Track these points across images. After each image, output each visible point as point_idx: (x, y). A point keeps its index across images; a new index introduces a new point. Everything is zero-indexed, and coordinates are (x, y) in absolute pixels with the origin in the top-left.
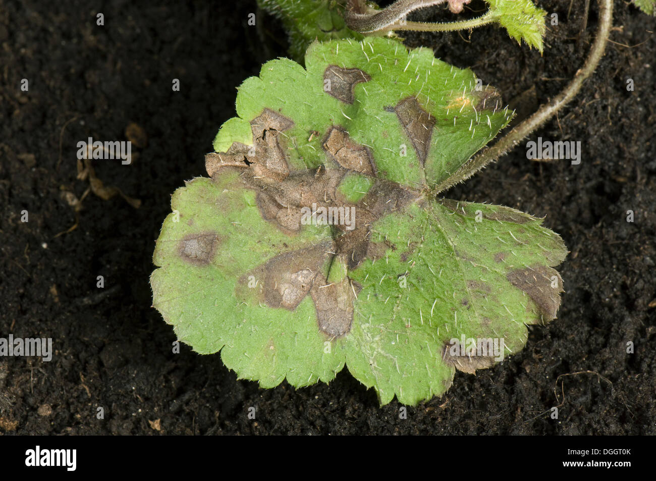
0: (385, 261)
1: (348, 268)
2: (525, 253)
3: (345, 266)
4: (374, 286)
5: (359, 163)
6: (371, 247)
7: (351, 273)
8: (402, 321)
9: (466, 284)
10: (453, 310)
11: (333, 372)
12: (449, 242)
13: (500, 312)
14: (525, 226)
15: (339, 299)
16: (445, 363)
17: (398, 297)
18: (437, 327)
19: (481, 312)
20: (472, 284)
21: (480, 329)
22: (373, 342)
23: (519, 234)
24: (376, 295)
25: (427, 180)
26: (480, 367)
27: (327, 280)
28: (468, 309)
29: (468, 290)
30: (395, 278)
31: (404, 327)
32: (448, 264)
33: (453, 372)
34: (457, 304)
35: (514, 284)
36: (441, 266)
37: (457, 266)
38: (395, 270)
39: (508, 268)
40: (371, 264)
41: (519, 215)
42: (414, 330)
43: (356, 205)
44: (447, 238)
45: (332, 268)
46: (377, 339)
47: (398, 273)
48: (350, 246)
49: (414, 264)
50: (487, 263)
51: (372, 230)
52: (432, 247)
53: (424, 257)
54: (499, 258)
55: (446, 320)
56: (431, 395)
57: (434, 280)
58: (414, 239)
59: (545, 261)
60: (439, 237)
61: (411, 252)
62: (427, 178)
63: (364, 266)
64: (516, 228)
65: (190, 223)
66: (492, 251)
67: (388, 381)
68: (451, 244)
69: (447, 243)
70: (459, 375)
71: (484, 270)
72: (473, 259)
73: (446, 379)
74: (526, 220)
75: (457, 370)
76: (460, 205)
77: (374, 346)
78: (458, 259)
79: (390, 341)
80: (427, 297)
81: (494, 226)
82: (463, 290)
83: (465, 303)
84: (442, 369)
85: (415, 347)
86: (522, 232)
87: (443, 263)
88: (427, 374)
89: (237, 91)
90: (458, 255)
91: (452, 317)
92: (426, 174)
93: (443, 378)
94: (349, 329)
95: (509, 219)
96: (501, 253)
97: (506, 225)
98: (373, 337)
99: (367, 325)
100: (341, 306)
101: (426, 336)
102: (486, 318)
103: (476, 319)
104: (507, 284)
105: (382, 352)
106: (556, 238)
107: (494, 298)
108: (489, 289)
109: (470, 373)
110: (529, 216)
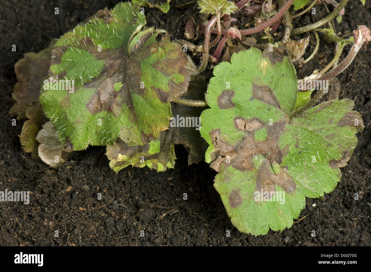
0: (291, 153)
1: (279, 164)
2: (339, 113)
3: (277, 164)
4: (291, 163)
5: (256, 125)
6: (282, 151)
7: (281, 165)
8: (309, 166)
9: (325, 139)
10: (326, 150)
11: (304, 202)
12: (309, 129)
13: (343, 139)
14: (333, 105)
15: (284, 177)
16: (334, 169)
17: (303, 160)
18: (323, 159)
19: (336, 143)
20: (327, 137)
21: (340, 149)
22: (304, 181)
23: (333, 109)
24: (294, 165)
25: (286, 113)
26: (347, 161)
27: (275, 174)
28: (331, 146)
29: (327, 140)
30: (298, 155)
31: (311, 168)
32: (314, 137)
33: (339, 170)
34: (326, 148)
35: (342, 126)
36: (312, 139)
37: (317, 135)
38: (296, 152)
39: (336, 123)
40: (286, 157)
41: (328, 103)
42: (315, 166)
43: (266, 141)
44: (307, 128)
45: (274, 169)
46: (304, 179)
47: (298, 153)
48: (274, 156)
49: (301, 146)
50: (328, 126)
51: (279, 145)
52: (304, 135)
53: (304, 141)
54: (331, 122)
55: (325, 155)
56: (337, 183)
57: (312, 146)
58: (296, 137)
59: (348, 110)
60: (305, 130)
61: (298, 143)
62: (285, 112)
63: (284, 160)
64: (330, 108)
65: (226, 193)
66: (327, 121)
67: (318, 189)
68: (311, 130)
69: (309, 130)
70: (342, 169)
71: (328, 129)
72: (321, 129)
73: (338, 174)
74: (332, 103)
75: (340, 168)
76: (304, 113)
77: (305, 182)
78: (316, 133)
79: (309, 176)
80: (313, 152)
81: (322, 113)
82: (325, 141)
83: (329, 145)
84: (334, 171)
85: (320, 171)
86: (333, 107)
87: (312, 138)
88: (330, 177)
89: (202, 137)
90: (316, 132)
91: (327, 153)
92: (284, 111)
93: (337, 174)
94: (295, 184)
95: (325, 107)
96: (331, 120)
97: (326, 110)
98: (303, 179)
99: (298, 177)
100: (287, 179)
101: (321, 165)
102: (339, 144)
103: (336, 147)
104: (339, 128)
105: (309, 182)
106: (347, 100)
107: (338, 136)
108: (334, 135)
109: (345, 165)
110: (332, 101)
